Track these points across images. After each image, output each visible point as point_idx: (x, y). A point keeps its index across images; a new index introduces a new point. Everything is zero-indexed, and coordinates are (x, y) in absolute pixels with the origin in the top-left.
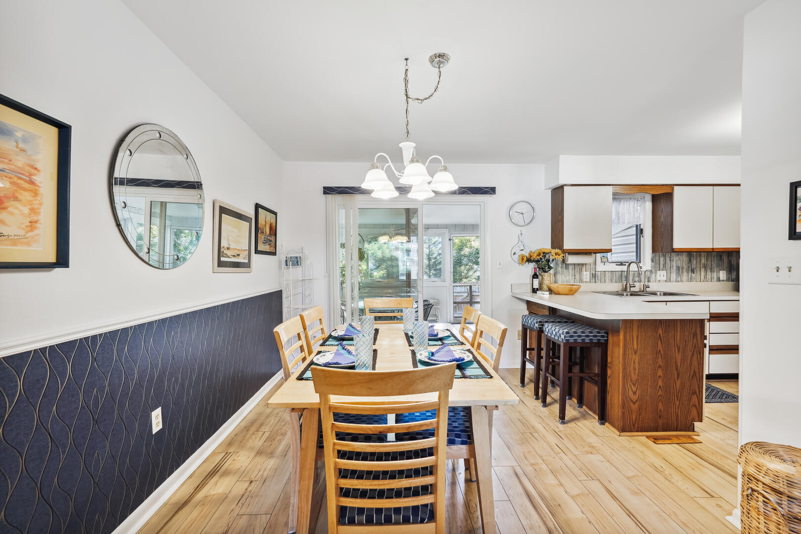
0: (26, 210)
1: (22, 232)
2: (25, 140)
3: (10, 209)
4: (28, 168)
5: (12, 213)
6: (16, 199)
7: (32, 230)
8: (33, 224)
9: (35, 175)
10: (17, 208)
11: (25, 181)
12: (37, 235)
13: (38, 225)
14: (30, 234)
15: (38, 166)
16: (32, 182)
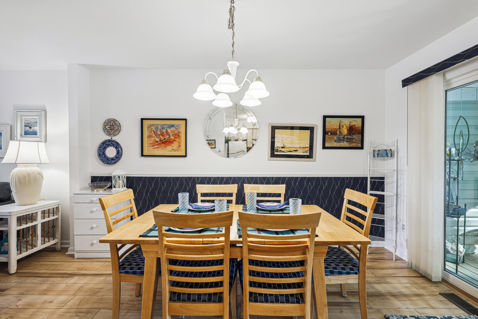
0: (178, 143)
1: (177, 148)
2: (177, 126)
3: (174, 143)
4: (178, 133)
5: (174, 144)
6: (175, 141)
7: (179, 148)
8: (179, 146)
9: (179, 134)
10: (175, 143)
11: (177, 136)
12: (181, 149)
13: (180, 146)
14: (178, 149)
15: (180, 132)
16: (179, 136)
